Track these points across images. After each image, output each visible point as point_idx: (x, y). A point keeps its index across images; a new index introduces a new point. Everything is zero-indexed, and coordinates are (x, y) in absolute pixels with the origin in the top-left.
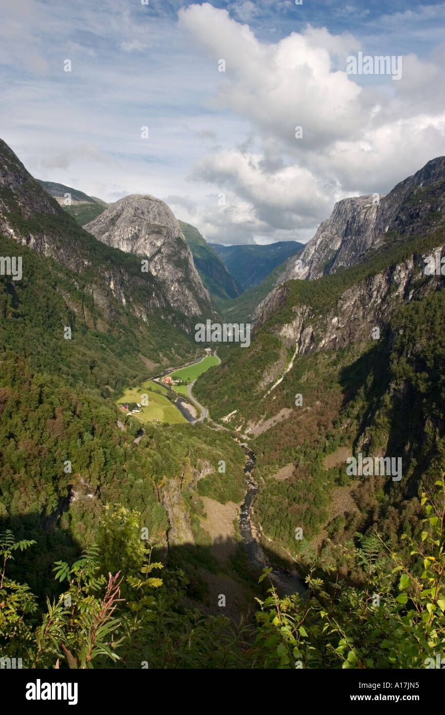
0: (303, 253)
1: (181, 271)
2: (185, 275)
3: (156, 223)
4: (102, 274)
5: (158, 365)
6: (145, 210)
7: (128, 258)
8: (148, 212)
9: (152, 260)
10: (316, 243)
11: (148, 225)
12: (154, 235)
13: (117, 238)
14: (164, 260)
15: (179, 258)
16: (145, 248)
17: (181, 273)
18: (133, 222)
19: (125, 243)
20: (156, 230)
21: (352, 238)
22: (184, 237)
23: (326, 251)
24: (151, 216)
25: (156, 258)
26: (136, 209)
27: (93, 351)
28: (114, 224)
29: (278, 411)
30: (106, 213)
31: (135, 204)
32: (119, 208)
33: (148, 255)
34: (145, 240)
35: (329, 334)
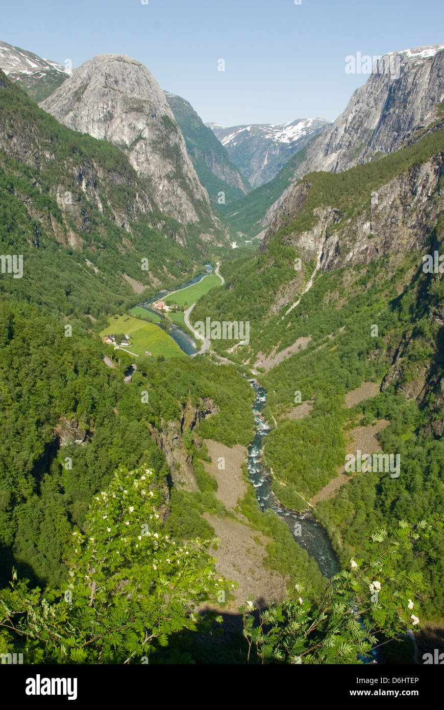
0: (329, 135)
1: (170, 164)
2: (176, 168)
3: (135, 95)
4: (70, 171)
5: (148, 287)
6: (120, 78)
7: (102, 147)
8: (124, 80)
9: (133, 149)
10: (347, 120)
11: (125, 100)
12: (133, 113)
13: (85, 119)
14: (149, 149)
15: (168, 145)
16: (123, 133)
17: (171, 166)
18: (104, 95)
19: (96, 126)
20: (135, 106)
21: (394, 112)
22: (172, 115)
23: (359, 131)
24: (128, 85)
25: (138, 146)
26: (107, 76)
27: (67, 273)
28: (79, 100)
29: (293, 341)
30: (67, 83)
31: (105, 69)
32: (84, 75)
33: (127, 143)
34: (122, 121)
35: (358, 244)
